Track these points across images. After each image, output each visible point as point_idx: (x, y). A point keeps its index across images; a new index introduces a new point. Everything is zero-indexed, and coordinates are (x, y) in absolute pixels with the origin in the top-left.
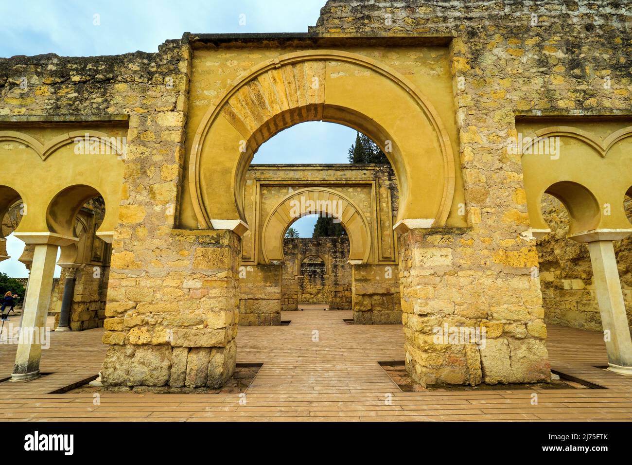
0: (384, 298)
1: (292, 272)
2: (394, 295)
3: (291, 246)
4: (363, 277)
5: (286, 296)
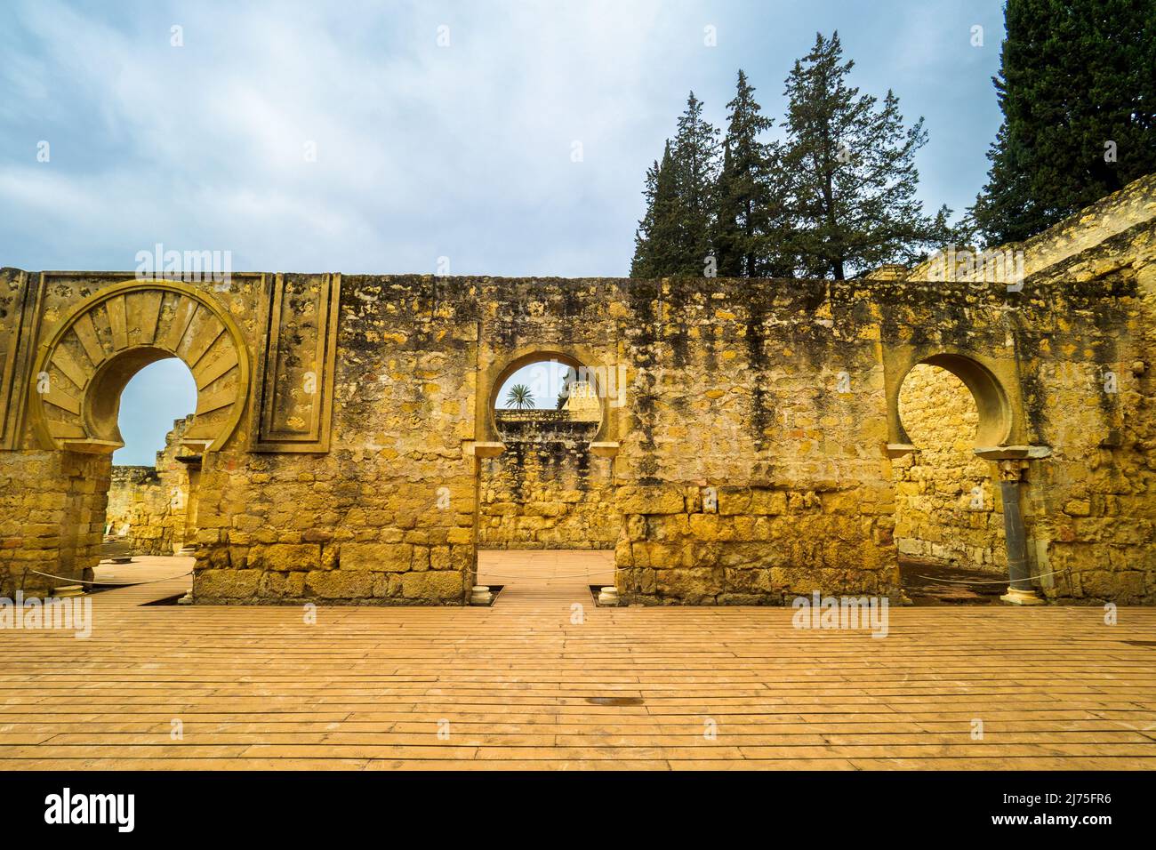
1: (451, 427)
3: (447, 312)
5: (419, 535)
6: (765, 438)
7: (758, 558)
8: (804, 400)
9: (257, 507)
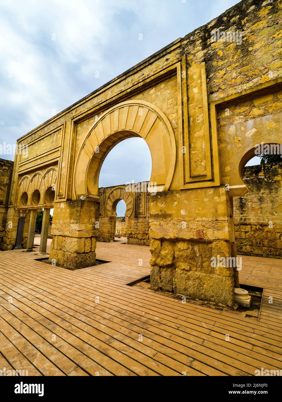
0: (196, 248)
2: (213, 245)
4: (161, 211)
6: (243, 211)
7: (242, 243)
8: (255, 200)
9: (136, 227)
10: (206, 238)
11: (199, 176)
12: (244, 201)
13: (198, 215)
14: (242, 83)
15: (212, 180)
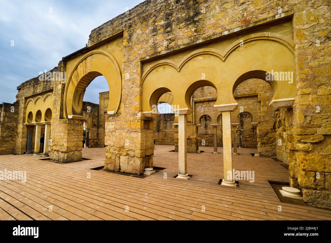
6: (206, 129)
9: (158, 136)
10: (190, 138)
11: (189, 121)
12: (207, 125)
13: (189, 132)
14: (201, 97)
15: (193, 123)
